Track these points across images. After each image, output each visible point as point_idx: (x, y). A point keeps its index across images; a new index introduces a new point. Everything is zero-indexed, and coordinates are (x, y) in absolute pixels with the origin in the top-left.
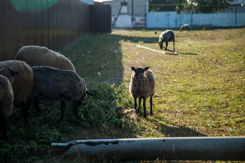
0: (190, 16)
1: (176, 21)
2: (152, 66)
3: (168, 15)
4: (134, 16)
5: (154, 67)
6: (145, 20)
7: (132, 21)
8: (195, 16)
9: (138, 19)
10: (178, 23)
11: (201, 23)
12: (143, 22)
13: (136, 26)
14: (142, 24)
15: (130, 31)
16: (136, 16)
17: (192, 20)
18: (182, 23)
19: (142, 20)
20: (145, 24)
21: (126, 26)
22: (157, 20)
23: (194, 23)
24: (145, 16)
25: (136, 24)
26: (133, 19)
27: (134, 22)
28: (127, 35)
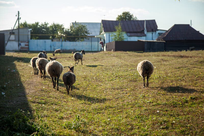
0: (60, 43)
1: (51, 47)
2: (49, 85)
3: (45, 42)
4: (20, 43)
5: (50, 85)
6: (28, 45)
7: (19, 46)
8: (64, 43)
9: (23, 45)
10: (53, 48)
11: (68, 48)
12: (27, 47)
13: (22, 49)
14: (26, 48)
15: (18, 53)
16: (22, 42)
17: (62, 46)
18: (55, 48)
19: (26, 45)
20: (28, 48)
21: (14, 49)
22: (37, 45)
23: (64, 48)
24: (28, 42)
25: (21, 48)
26: (19, 45)
27: (20, 47)
28: (17, 56)
